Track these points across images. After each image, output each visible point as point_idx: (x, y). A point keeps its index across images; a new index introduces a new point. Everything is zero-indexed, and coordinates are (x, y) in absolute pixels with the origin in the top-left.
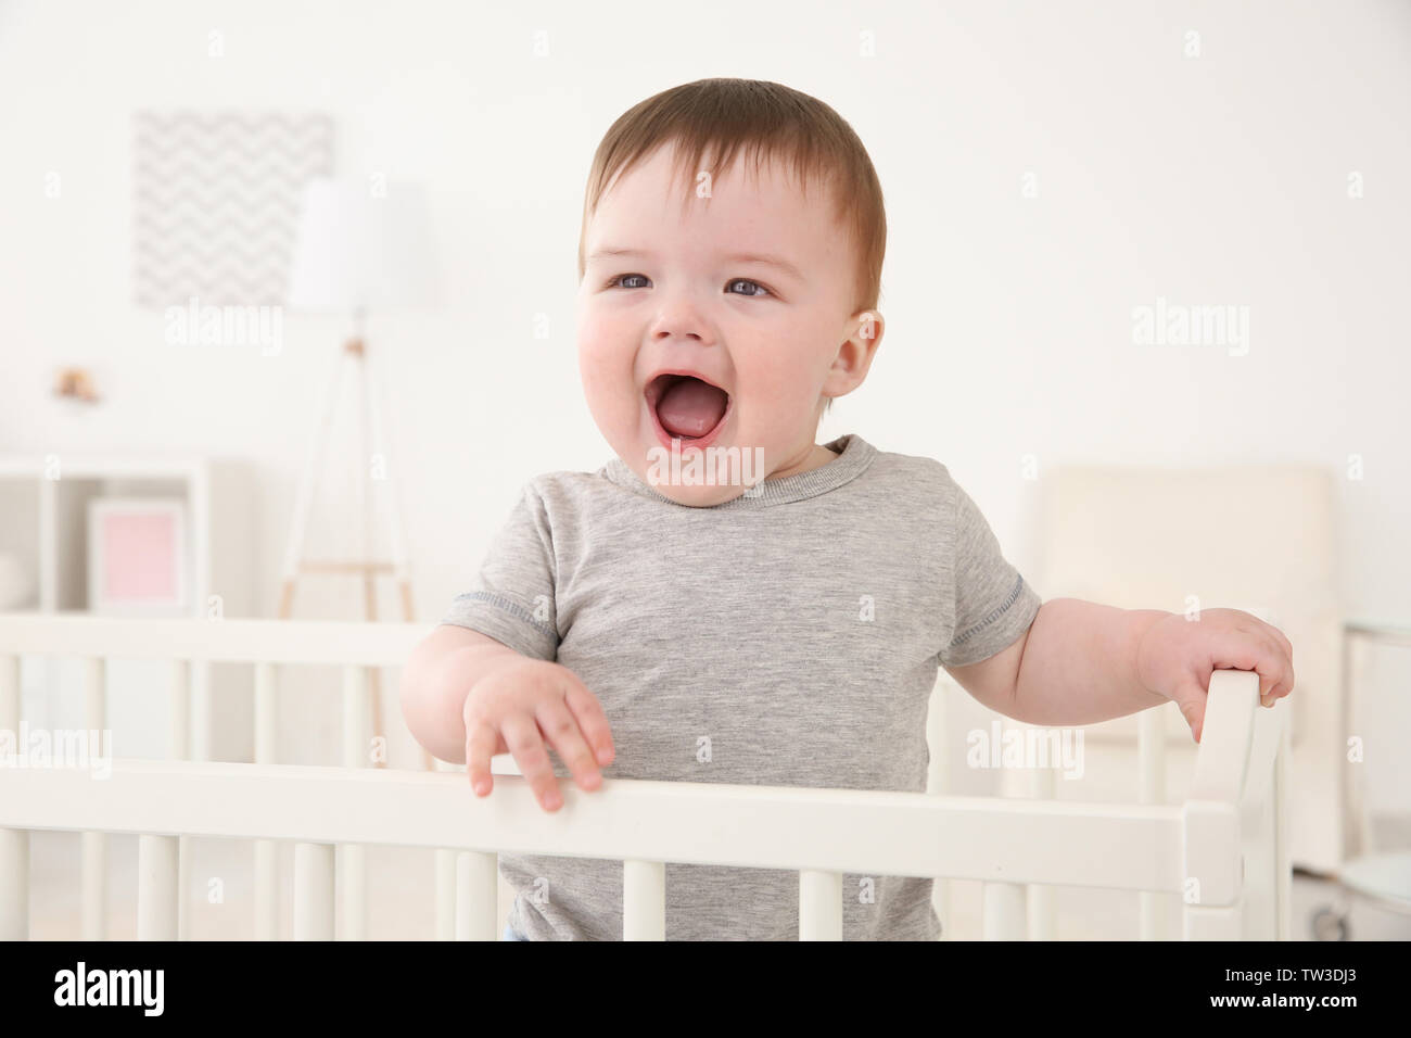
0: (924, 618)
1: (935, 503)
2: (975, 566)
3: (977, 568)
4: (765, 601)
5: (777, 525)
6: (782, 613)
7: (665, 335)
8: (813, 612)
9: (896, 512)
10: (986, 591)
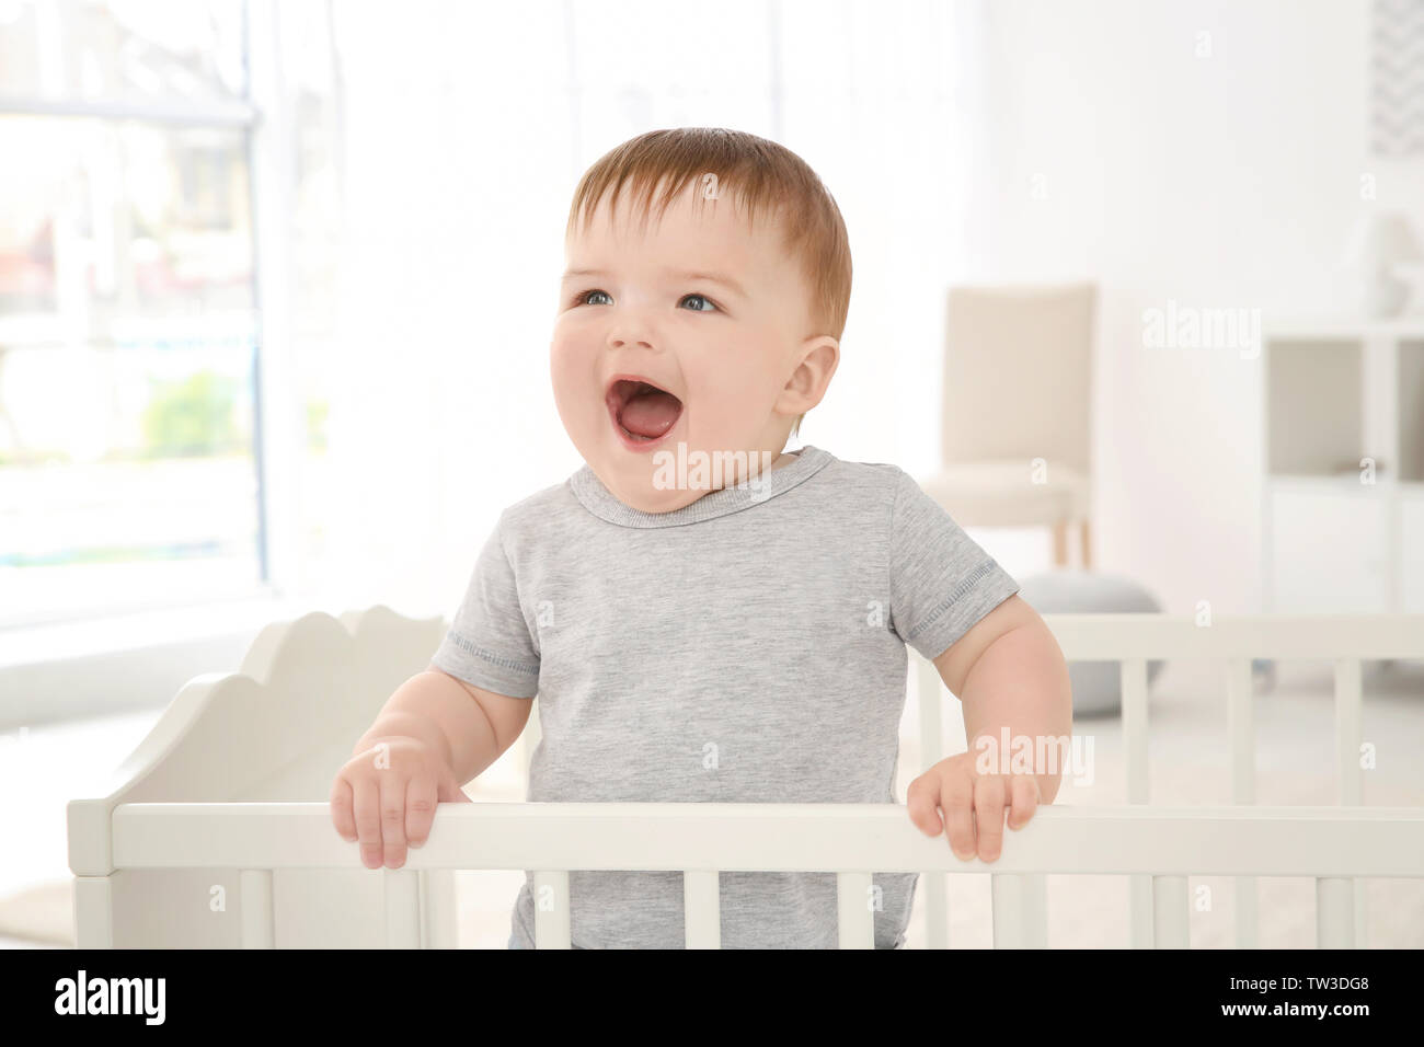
0: (856, 616)
1: (871, 506)
2: (913, 564)
3: (917, 565)
4: (691, 615)
5: (705, 542)
6: (705, 625)
7: (620, 344)
8: (734, 621)
9: (828, 519)
10: (925, 588)
